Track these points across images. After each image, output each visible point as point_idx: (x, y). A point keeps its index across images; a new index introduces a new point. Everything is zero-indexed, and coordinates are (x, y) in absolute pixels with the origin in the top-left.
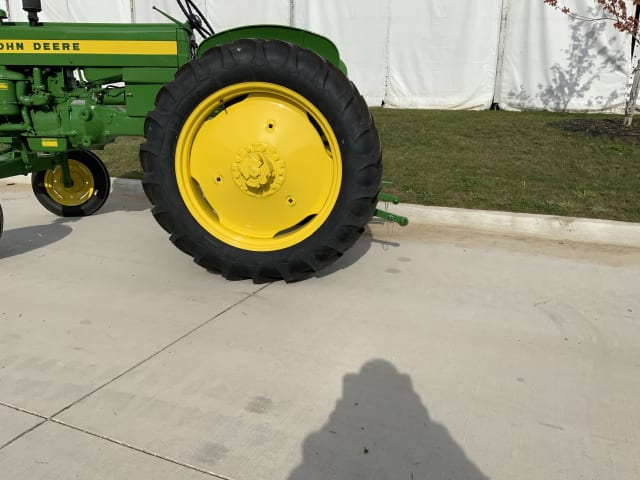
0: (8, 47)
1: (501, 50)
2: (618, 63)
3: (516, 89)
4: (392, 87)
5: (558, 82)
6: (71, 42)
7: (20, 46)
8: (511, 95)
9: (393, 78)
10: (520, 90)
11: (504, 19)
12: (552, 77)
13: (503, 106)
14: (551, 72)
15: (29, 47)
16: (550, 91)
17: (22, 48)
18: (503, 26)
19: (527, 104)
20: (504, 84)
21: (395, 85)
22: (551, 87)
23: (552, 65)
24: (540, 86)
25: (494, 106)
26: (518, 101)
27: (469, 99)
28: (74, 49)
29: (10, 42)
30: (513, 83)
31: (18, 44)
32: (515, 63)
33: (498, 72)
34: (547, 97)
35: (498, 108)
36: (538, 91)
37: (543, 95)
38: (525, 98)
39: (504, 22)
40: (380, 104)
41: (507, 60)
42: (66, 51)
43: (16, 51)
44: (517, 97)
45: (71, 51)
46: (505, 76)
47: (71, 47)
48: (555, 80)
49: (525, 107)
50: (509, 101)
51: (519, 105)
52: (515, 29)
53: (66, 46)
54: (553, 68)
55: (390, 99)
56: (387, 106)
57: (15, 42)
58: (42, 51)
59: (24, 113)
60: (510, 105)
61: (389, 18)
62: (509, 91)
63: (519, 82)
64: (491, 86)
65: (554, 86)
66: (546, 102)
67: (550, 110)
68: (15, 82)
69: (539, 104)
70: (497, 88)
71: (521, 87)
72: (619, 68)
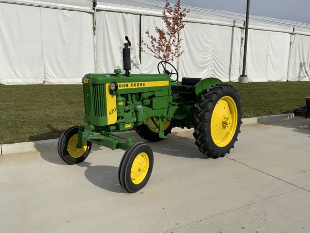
2: (137, 66)
4: (48, 74)
7: (127, 85)
9: (48, 70)
11: (95, 47)
21: (49, 73)
39: (95, 48)
40: (43, 83)
42: (141, 87)
45: (142, 86)
53: (141, 84)
55: (48, 80)
56: (46, 84)
57: (125, 84)
72: (138, 68)
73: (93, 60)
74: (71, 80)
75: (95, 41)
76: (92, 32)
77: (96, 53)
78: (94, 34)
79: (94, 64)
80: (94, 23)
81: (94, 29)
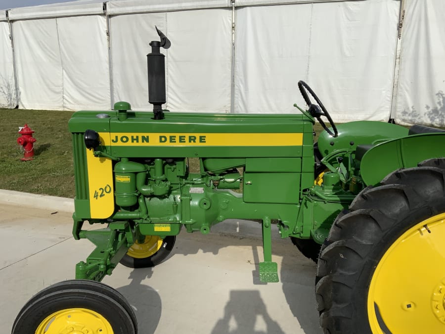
0: (133, 140)
1: (396, 81)
3: (408, 108)
5: (442, 104)
6: (198, 135)
7: (146, 139)
8: (405, 113)
10: (411, 110)
11: (398, 58)
12: (437, 101)
13: (398, 121)
14: (436, 98)
15: (154, 140)
16: (435, 111)
17: (148, 141)
18: (397, 63)
19: (417, 120)
20: (398, 105)
22: (437, 108)
23: (437, 92)
24: (428, 107)
25: (391, 121)
26: (410, 118)
27: (372, 116)
28: (201, 141)
29: (135, 135)
30: (406, 104)
31: (143, 138)
32: (407, 90)
33: (394, 97)
34: (433, 115)
35: (394, 122)
36: (426, 111)
37: (429, 114)
38: (415, 116)
41: (401, 88)
42: (192, 144)
43: (140, 144)
44: (409, 115)
45: (198, 144)
46: (399, 99)
47: (198, 140)
48: (439, 103)
49: (416, 122)
50: (403, 118)
51: (411, 120)
52: (408, 66)
53: (192, 139)
54: (437, 94)
57: (140, 135)
58: (168, 144)
59: (141, 201)
60: (404, 120)
61: (309, 57)
62: (402, 110)
63: (410, 104)
64: (388, 106)
65: (439, 107)
66: (432, 119)
67: (436, 125)
68: (136, 173)
69: (427, 121)
70: (393, 108)
71: (412, 107)
73: (390, 83)
74: (346, 116)
75: (399, 49)
76: (396, 32)
77: (397, 69)
78: (399, 36)
79: (391, 90)
80: (402, 16)
81: (400, 26)
